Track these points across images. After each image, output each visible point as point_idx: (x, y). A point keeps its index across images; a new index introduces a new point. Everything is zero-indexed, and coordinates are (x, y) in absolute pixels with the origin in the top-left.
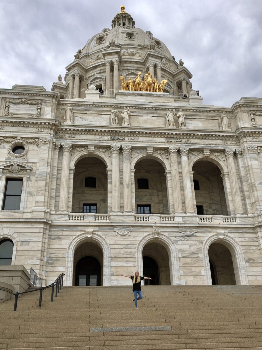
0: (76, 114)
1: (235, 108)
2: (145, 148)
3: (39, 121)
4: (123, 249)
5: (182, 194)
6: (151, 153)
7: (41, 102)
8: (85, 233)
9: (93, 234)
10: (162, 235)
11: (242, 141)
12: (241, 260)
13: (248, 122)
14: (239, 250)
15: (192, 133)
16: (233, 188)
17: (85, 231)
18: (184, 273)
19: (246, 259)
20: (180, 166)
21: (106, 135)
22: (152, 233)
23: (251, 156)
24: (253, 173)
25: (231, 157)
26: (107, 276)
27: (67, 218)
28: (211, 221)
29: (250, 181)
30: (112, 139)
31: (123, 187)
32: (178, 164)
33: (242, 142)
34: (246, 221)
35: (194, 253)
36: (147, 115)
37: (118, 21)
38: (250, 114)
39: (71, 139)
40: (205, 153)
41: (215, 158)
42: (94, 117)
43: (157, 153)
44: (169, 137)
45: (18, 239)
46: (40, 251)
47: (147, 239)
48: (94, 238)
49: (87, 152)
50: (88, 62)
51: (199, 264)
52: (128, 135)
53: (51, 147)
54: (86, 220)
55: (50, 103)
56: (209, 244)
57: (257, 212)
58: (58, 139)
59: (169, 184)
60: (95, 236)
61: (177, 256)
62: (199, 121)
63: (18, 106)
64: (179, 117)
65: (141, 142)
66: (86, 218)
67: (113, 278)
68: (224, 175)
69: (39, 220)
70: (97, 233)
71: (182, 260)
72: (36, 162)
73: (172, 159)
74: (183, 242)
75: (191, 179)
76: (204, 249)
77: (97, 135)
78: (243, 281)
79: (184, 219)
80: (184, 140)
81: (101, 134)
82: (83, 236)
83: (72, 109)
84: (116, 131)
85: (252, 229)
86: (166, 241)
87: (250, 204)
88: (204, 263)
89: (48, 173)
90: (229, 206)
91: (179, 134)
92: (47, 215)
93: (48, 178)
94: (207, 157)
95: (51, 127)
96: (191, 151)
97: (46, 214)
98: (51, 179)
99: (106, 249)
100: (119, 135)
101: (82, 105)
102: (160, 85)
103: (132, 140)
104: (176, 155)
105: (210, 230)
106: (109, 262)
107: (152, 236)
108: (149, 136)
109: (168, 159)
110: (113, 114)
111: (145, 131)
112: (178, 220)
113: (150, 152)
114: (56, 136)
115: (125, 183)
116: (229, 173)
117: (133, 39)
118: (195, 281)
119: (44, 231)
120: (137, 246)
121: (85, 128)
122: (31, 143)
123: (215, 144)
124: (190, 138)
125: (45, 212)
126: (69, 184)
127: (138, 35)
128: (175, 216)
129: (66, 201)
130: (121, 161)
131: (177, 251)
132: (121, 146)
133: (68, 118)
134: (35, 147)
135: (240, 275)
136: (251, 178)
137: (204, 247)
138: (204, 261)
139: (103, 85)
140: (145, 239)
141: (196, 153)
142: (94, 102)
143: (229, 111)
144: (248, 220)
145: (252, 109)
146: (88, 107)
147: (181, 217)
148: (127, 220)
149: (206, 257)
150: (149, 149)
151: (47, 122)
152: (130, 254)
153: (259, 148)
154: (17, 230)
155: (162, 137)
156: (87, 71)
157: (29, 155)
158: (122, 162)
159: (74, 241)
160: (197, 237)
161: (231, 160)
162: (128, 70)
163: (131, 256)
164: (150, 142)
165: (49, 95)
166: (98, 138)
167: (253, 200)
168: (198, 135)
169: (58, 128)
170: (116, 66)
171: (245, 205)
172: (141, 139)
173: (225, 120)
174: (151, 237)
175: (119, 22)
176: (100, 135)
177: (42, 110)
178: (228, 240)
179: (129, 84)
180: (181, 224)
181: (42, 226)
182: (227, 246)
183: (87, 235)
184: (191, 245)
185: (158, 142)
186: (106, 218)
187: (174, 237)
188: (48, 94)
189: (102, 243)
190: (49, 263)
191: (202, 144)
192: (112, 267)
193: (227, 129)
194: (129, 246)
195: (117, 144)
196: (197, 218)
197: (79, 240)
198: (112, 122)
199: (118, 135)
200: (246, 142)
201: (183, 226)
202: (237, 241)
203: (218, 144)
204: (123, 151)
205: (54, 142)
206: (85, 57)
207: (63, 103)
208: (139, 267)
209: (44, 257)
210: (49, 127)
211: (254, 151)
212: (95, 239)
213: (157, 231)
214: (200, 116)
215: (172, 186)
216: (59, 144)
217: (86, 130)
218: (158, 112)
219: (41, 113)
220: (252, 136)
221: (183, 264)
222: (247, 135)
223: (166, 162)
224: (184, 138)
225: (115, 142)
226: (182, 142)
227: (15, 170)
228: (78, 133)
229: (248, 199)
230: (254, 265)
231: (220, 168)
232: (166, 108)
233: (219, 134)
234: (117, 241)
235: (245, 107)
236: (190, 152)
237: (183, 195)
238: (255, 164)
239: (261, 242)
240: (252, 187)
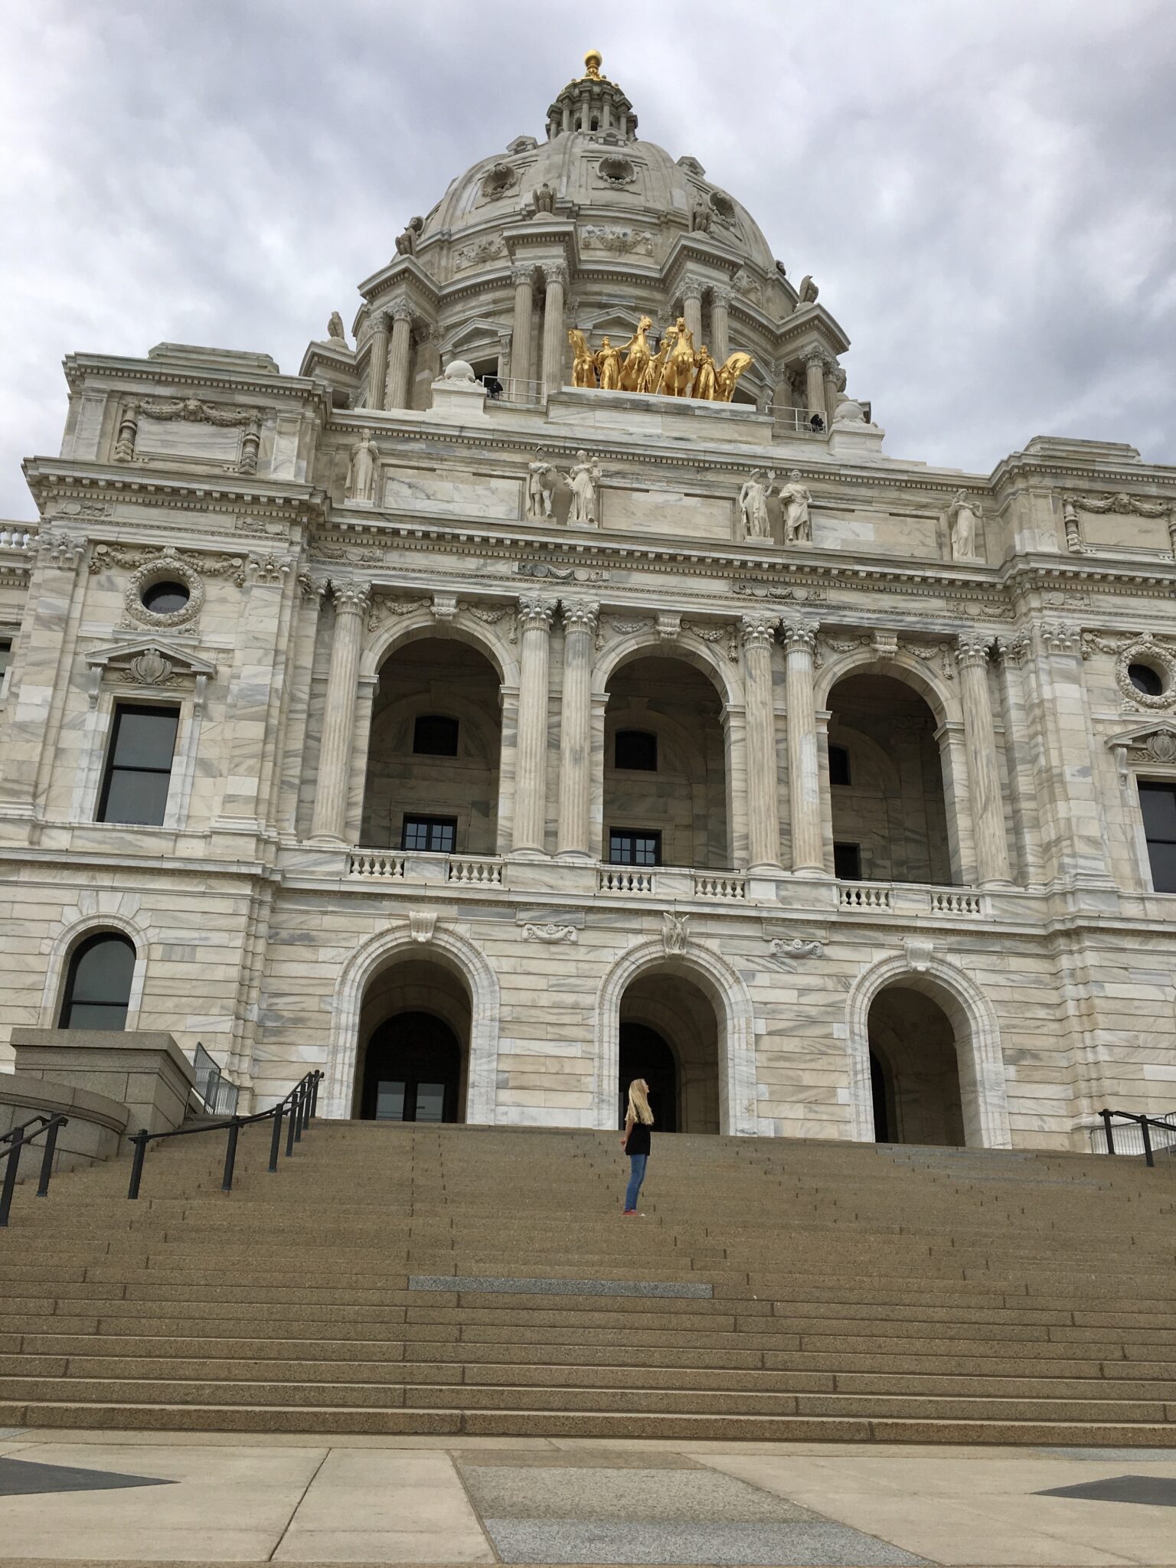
0: (392, 469)
1: (1007, 476)
2: (651, 616)
3: (248, 491)
4: (546, 993)
5: (779, 795)
6: (671, 634)
7: (259, 415)
8: (404, 926)
9: (437, 929)
10: (699, 946)
11: (1022, 608)
12: (990, 1055)
13: (1052, 535)
14: (985, 1018)
15: (835, 566)
16: (978, 783)
17: (408, 916)
18: (771, 1093)
19: (1008, 1052)
20: (779, 690)
21: (504, 557)
22: (659, 937)
23: (1055, 665)
24: (1058, 731)
25: (978, 666)
26: (483, 1090)
27: (340, 866)
28: (887, 905)
29: (1042, 761)
30: (527, 574)
31: (560, 759)
32: (775, 683)
33: (1024, 610)
34: (1020, 910)
35: (813, 1022)
36: (665, 489)
37: (572, 113)
38: (1061, 503)
39: (369, 567)
40: (877, 646)
41: (917, 666)
42: (460, 486)
43: (694, 637)
44: (744, 575)
45: (153, 935)
46: (235, 986)
47: (641, 961)
48: (439, 946)
49: (428, 617)
50: (446, 268)
51: (830, 1064)
52: (589, 562)
53: (290, 593)
54: (411, 877)
55: (294, 421)
56: (871, 991)
57: (1060, 879)
58: (318, 562)
59: (735, 756)
60: (445, 937)
61: (748, 1027)
62: (868, 520)
63: (172, 426)
64: (788, 501)
65: (637, 590)
66: (412, 870)
67: (505, 1095)
68: (946, 732)
69: (234, 869)
70: (451, 926)
71: (766, 1043)
72: (230, 647)
73: (751, 663)
74: (777, 976)
75: (818, 740)
76: (853, 1006)
77: (469, 554)
78: (992, 1134)
79: (783, 893)
80: (801, 593)
81: (484, 553)
82: (397, 935)
83: (379, 449)
84: (544, 546)
85: (1039, 943)
86: (712, 969)
87: (1040, 846)
88: (849, 1060)
89: (277, 690)
90: (957, 851)
91: (786, 567)
92: (264, 851)
93: (275, 712)
94: (885, 660)
95: (293, 516)
96: (827, 634)
97: (262, 846)
98: (288, 713)
99: (483, 987)
100: (554, 559)
101: (418, 436)
102: (721, 372)
103: (600, 583)
104: (768, 647)
105: (880, 937)
106: (491, 1038)
107: (659, 948)
108: (669, 570)
109: (735, 660)
110: (536, 477)
111: (653, 550)
112: (762, 894)
113: (670, 629)
114: (313, 552)
115: (566, 745)
116: (968, 728)
117: (627, 187)
118: (811, 1123)
119: (252, 908)
120: (600, 983)
121: (423, 528)
122: (214, 574)
123: (921, 615)
124: (826, 584)
125: (259, 838)
126: (354, 737)
127: (646, 173)
128: (749, 880)
129: (339, 802)
130: (556, 661)
131: (751, 1009)
132: (560, 602)
133: (361, 485)
134: (230, 590)
135: (982, 1109)
136: (1047, 751)
137: (854, 1000)
138: (849, 1051)
139: (501, 361)
140: (632, 959)
141: (844, 645)
142: (462, 427)
143: (983, 489)
144: (1029, 908)
145: (1069, 484)
146: (440, 445)
147: (773, 885)
148: (568, 883)
149: (857, 1038)
150: (666, 621)
151: (279, 494)
152: (572, 1014)
153: (1088, 637)
154: (150, 901)
155: (717, 577)
156: (442, 302)
157: (206, 621)
158: (559, 665)
159: (365, 955)
160: (829, 959)
161: (977, 676)
162: (601, 306)
163: (578, 1019)
164: (673, 594)
165: (291, 389)
166: (473, 567)
167: (1050, 833)
168: (856, 573)
169: (321, 520)
170: (554, 291)
171: (1017, 849)
172: (639, 579)
173: (966, 522)
174: (656, 952)
175: (577, 115)
176: (481, 556)
177: (261, 446)
178: (945, 977)
179: (602, 363)
180: (769, 909)
181: (247, 890)
182: (939, 1001)
183: (414, 934)
184: (803, 991)
185: (703, 596)
186: (491, 872)
187: (741, 955)
188: (289, 385)
189: (470, 965)
190: (266, 1030)
191: (869, 611)
192: (503, 1059)
193: (971, 559)
194: (572, 981)
195: (545, 595)
196: (835, 891)
197: (381, 950)
198: (530, 510)
199: (548, 559)
200: (1040, 610)
201: (777, 919)
202: (978, 982)
203: (929, 610)
204: (565, 622)
205: (304, 576)
206: (438, 249)
207: (342, 425)
208: (606, 1061)
209: (249, 1007)
210: (287, 515)
211: (1068, 647)
212: (444, 948)
213: (679, 930)
214: (869, 502)
215: (746, 764)
216: (320, 582)
217: (426, 535)
218: (710, 477)
219: (259, 461)
220: (1065, 591)
221: (770, 1060)
222: (1042, 582)
223: (729, 674)
224: (801, 585)
225: (537, 586)
226: (794, 598)
227: (150, 672)
228: (395, 545)
229: (1032, 827)
230: (1038, 1075)
231: (932, 708)
232: (738, 465)
233: (939, 575)
234: (524, 961)
235: (1043, 474)
236: (821, 637)
237: (786, 801)
238: (1066, 696)
239: (1070, 991)
240: (1050, 782)
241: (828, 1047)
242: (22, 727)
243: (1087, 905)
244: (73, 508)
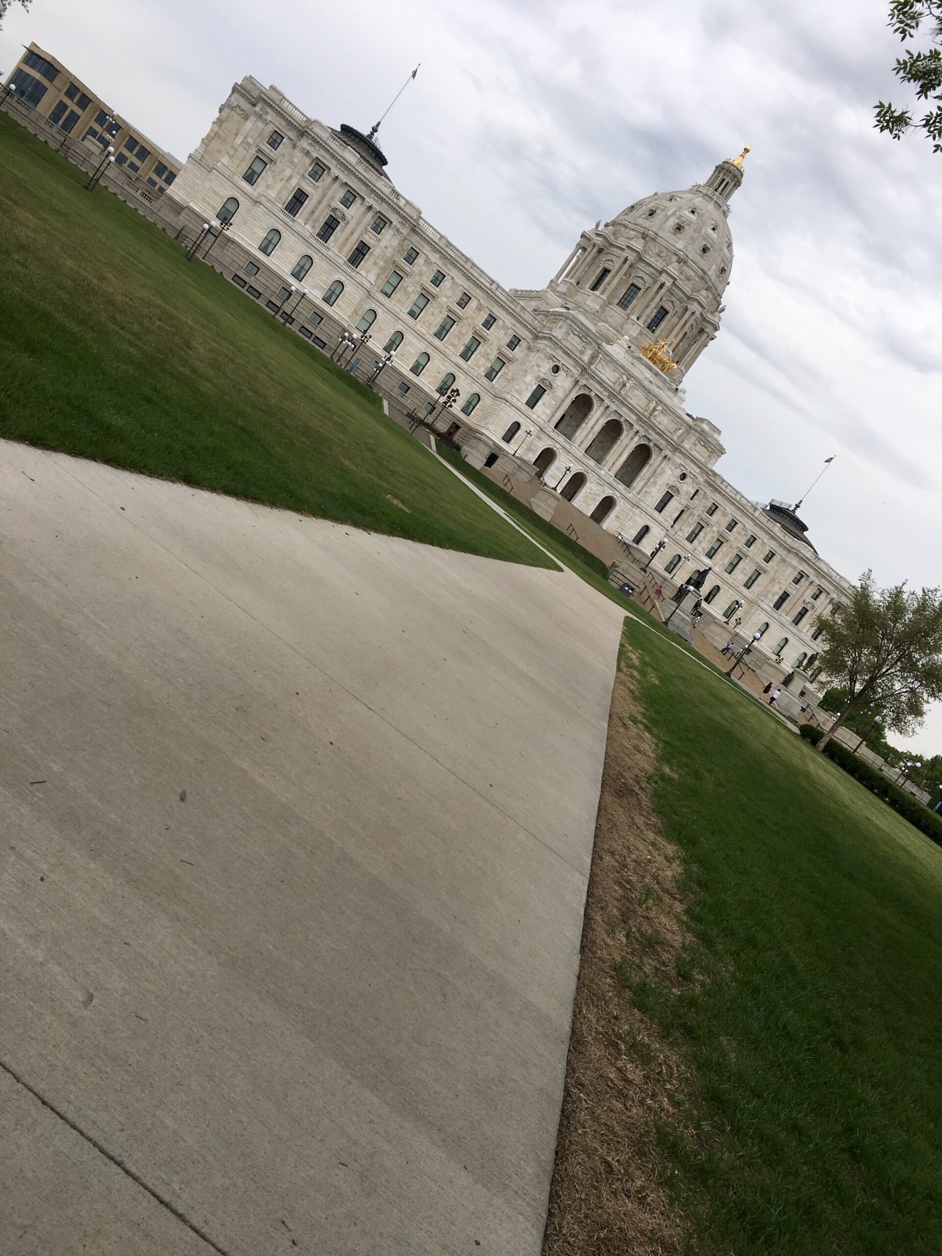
1: (693, 428)
2: (621, 416)
5: (618, 456)
7: (589, 343)
9: (557, 447)
10: (589, 474)
11: (675, 453)
12: (614, 514)
13: (690, 445)
14: (618, 509)
15: (655, 426)
16: (646, 474)
18: (581, 501)
19: (616, 515)
20: (631, 439)
21: (607, 392)
23: (672, 466)
24: (663, 476)
25: (662, 457)
26: (546, 475)
27: (549, 429)
28: (618, 485)
29: (656, 479)
30: (609, 397)
31: (591, 430)
34: (634, 498)
36: (640, 392)
38: (697, 439)
39: (586, 380)
40: (651, 443)
41: (653, 450)
43: (624, 423)
44: (640, 419)
45: (523, 427)
49: (589, 394)
51: (592, 503)
52: (619, 401)
56: (606, 495)
59: (615, 447)
61: (587, 489)
62: (666, 420)
65: (622, 410)
66: (558, 436)
67: (549, 477)
68: (648, 463)
70: (559, 449)
71: (587, 493)
72: (559, 384)
73: (629, 434)
74: (595, 484)
75: (630, 452)
76: (602, 496)
77: (602, 388)
78: (604, 525)
79: (605, 474)
80: (646, 427)
82: (552, 445)
84: (614, 395)
85: (633, 504)
86: (588, 478)
87: (645, 491)
88: (596, 503)
90: (633, 484)
91: (647, 422)
93: (559, 402)
94: (650, 446)
96: (644, 437)
99: (557, 460)
100: (614, 398)
103: (618, 406)
104: (634, 432)
105: (613, 489)
106: (554, 467)
107: (584, 471)
108: (629, 411)
109: (627, 431)
111: (630, 406)
112: (603, 472)
113: (622, 420)
116: (652, 464)
120: (573, 470)
121: (599, 380)
122: (564, 370)
123: (660, 443)
124: (651, 428)
128: (602, 469)
129: (556, 419)
130: (602, 415)
131: (589, 487)
132: (609, 404)
133: (595, 364)
134: (565, 375)
135: (606, 521)
136: (659, 478)
138: (597, 501)
140: (579, 470)
141: (646, 440)
144: (636, 498)
147: (605, 472)
148: (577, 452)
149: (599, 500)
150: (622, 418)
151: (582, 361)
153: (680, 465)
155: (635, 417)
157: (558, 378)
159: (546, 446)
160: (604, 487)
161: (660, 458)
164: (627, 414)
166: (601, 390)
167: (648, 490)
168: (657, 429)
170: (663, 291)
171: (642, 488)
172: (624, 409)
173: (681, 431)
174: (582, 471)
176: (604, 390)
178: (617, 500)
180: (602, 475)
182: (614, 503)
183: (554, 447)
184: (597, 489)
185: (631, 418)
186: (569, 445)
187: (593, 479)
189: (558, 456)
191: (653, 437)
192: (553, 471)
195: (608, 402)
196: (613, 478)
197: (549, 446)
198: (617, 384)
200: (677, 455)
201: (602, 477)
202: (621, 504)
203: (662, 443)
204: (608, 409)
208: (565, 482)
210: (581, 366)
211: (676, 465)
212: (557, 452)
213: (587, 469)
214: (668, 416)
215: (616, 449)
216: (578, 379)
217: (599, 382)
220: (684, 455)
221: (585, 496)
223: (625, 432)
225: (608, 400)
226: (644, 427)
227: (546, 383)
228: (593, 379)
229: (647, 487)
230: (616, 520)
231: (649, 458)
233: (668, 438)
234: (564, 459)
235: (698, 433)
236: (642, 438)
237: (617, 459)
238: (669, 472)
239: (631, 514)
240: (655, 483)
241: (595, 499)
242: (525, 382)
243: (643, 504)
244: (552, 346)
